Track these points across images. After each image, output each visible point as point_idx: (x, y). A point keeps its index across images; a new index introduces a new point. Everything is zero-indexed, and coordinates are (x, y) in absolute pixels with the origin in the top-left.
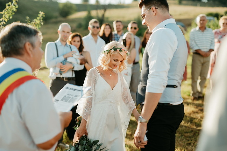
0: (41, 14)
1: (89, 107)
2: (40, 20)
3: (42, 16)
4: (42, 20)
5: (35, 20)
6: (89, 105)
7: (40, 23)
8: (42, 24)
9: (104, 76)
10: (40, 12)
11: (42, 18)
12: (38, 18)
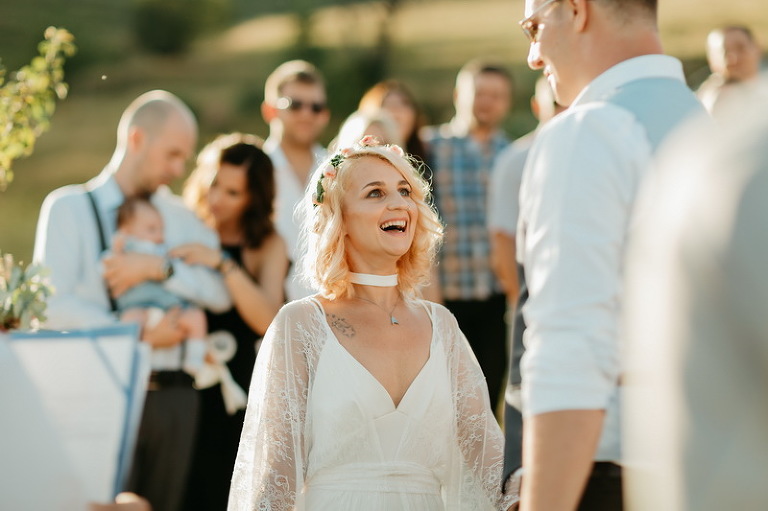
0: (57, 38)
1: (280, 488)
2: (50, 70)
3: (61, 53)
4: (58, 74)
5: (22, 73)
6: (282, 480)
7: (51, 89)
8: (62, 90)
9: (348, 331)
10: (50, 32)
11: (59, 62)
12: (40, 64)
